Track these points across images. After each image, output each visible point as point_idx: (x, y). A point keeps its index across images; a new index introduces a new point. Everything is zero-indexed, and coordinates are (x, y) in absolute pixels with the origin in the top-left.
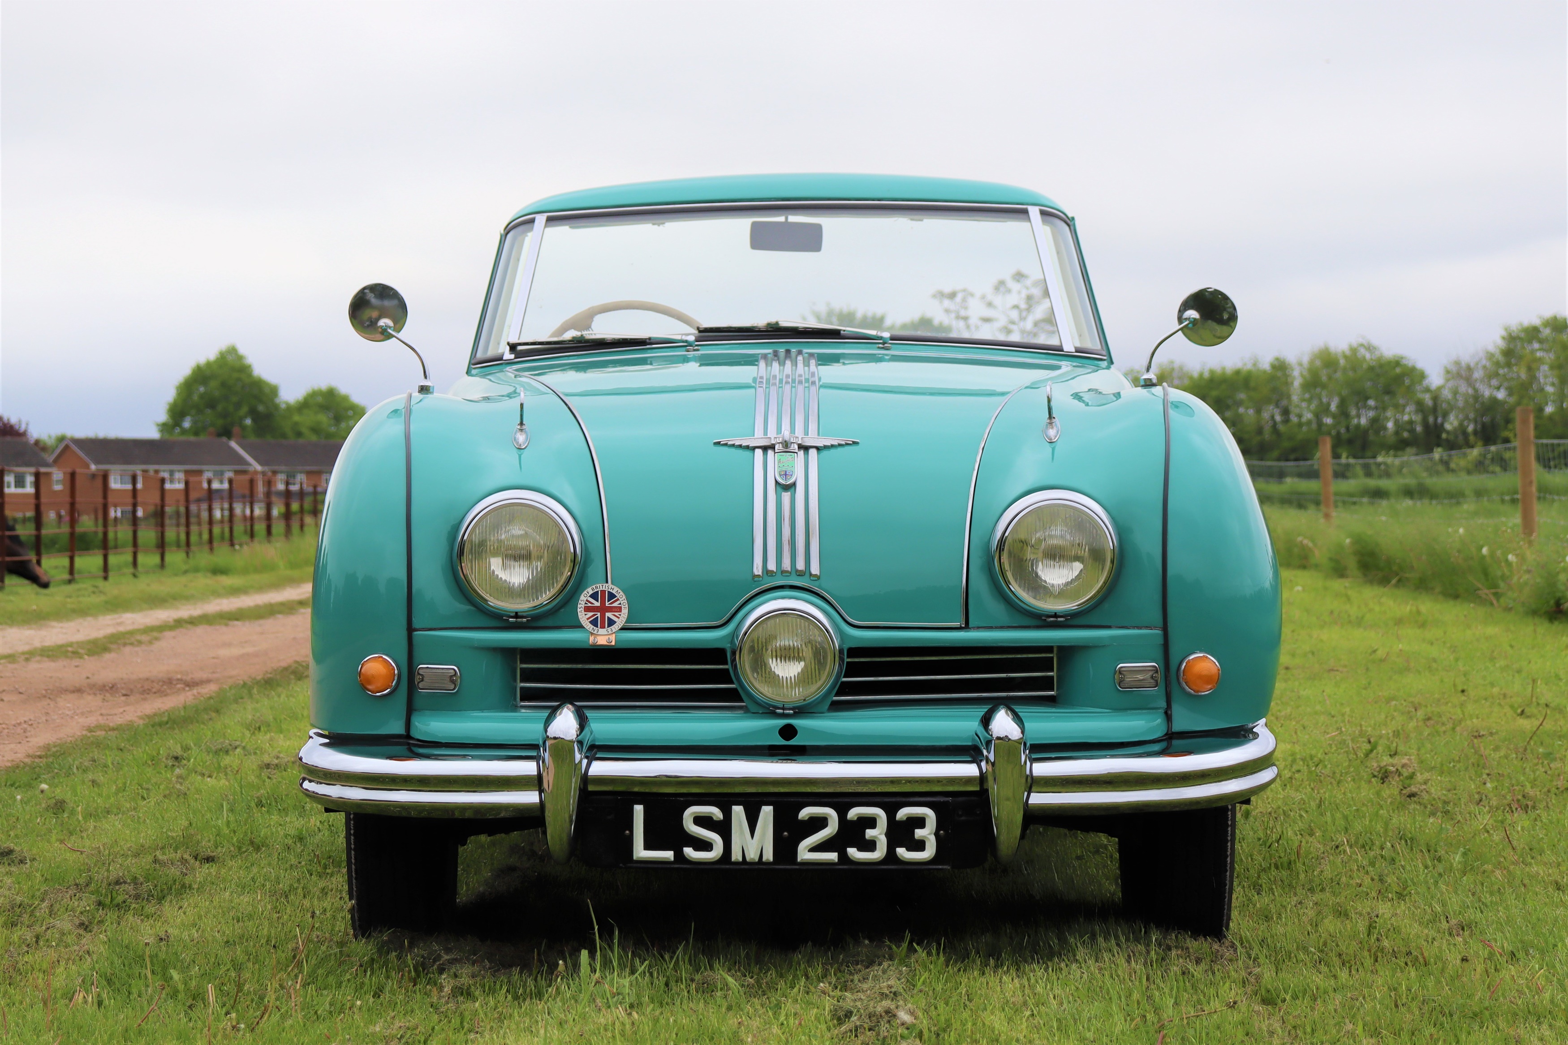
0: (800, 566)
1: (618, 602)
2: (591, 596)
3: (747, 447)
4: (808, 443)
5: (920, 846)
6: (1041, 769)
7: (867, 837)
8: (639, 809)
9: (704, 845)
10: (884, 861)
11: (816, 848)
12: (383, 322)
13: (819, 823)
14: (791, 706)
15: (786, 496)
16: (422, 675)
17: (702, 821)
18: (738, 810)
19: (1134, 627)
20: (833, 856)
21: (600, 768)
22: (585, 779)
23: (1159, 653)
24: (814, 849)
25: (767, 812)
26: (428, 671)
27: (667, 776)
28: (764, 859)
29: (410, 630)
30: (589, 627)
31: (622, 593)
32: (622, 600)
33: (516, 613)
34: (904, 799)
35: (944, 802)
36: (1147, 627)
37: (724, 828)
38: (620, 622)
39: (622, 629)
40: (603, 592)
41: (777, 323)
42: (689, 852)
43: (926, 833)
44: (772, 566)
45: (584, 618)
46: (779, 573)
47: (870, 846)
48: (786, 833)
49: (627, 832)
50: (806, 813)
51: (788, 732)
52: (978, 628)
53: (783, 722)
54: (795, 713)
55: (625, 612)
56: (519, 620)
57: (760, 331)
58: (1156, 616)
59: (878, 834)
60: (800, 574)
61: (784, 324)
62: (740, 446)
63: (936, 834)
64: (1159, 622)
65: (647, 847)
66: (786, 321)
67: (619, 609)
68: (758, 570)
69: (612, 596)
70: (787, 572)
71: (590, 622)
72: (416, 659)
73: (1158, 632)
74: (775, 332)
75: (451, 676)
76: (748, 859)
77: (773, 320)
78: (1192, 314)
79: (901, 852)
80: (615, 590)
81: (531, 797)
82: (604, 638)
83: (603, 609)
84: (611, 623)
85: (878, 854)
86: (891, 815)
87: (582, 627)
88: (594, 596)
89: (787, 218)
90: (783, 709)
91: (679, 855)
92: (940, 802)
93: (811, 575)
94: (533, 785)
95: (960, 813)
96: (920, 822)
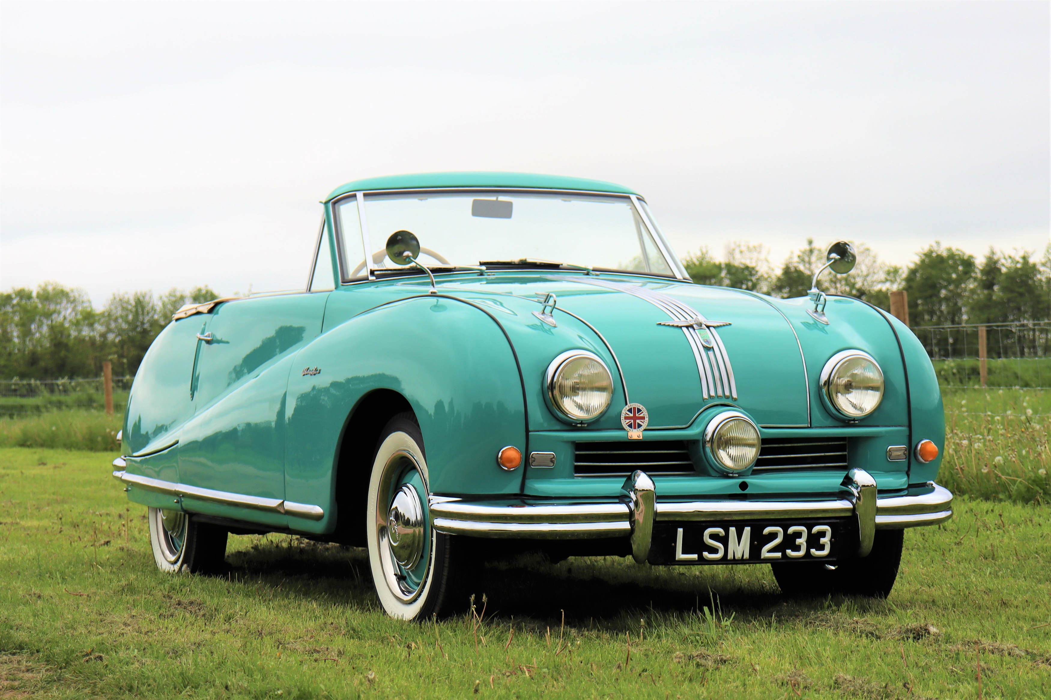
0: (727, 393)
1: (643, 414)
2: (628, 411)
3: (677, 326)
4: (709, 324)
5: (822, 548)
6: (882, 503)
7: (797, 543)
8: (680, 531)
9: (714, 550)
10: (804, 557)
11: (771, 551)
12: (406, 253)
13: (773, 536)
14: (736, 472)
15: (711, 353)
16: (534, 458)
17: (714, 537)
18: (733, 530)
19: (892, 426)
20: (779, 555)
21: (661, 508)
22: (656, 514)
23: (906, 440)
24: (770, 551)
25: (747, 530)
26: (538, 455)
27: (699, 511)
28: (744, 558)
29: (527, 431)
30: (627, 428)
31: (644, 409)
32: (645, 413)
33: (582, 421)
34: (816, 522)
35: (836, 522)
36: (900, 426)
37: (724, 540)
38: (644, 425)
39: (645, 430)
40: (635, 408)
41: (526, 260)
42: (706, 554)
43: (825, 540)
44: (713, 393)
45: (624, 423)
46: (716, 397)
47: (797, 548)
48: (756, 543)
49: (673, 544)
50: (767, 530)
51: (744, 486)
52: (816, 427)
53: (740, 481)
54: (739, 476)
55: (647, 419)
56: (583, 425)
57: (515, 264)
58: (905, 420)
59: (802, 541)
60: (727, 398)
61: (530, 260)
62: (673, 326)
63: (831, 541)
64: (906, 422)
65: (684, 553)
66: (531, 259)
67: (643, 418)
68: (705, 396)
69: (639, 410)
70: (720, 396)
71: (628, 426)
72: (530, 450)
73: (905, 429)
74: (524, 265)
75: (552, 458)
76: (736, 558)
77: (523, 258)
78: (833, 255)
79: (813, 551)
80: (641, 407)
81: (625, 525)
82: (635, 434)
83: (635, 418)
84: (640, 426)
85: (802, 553)
86: (809, 530)
87: (625, 430)
88: (630, 410)
89: (497, 198)
90: (732, 473)
91: (701, 556)
92: (834, 523)
93: (732, 398)
94: (627, 518)
95: (841, 528)
96: (823, 534)
